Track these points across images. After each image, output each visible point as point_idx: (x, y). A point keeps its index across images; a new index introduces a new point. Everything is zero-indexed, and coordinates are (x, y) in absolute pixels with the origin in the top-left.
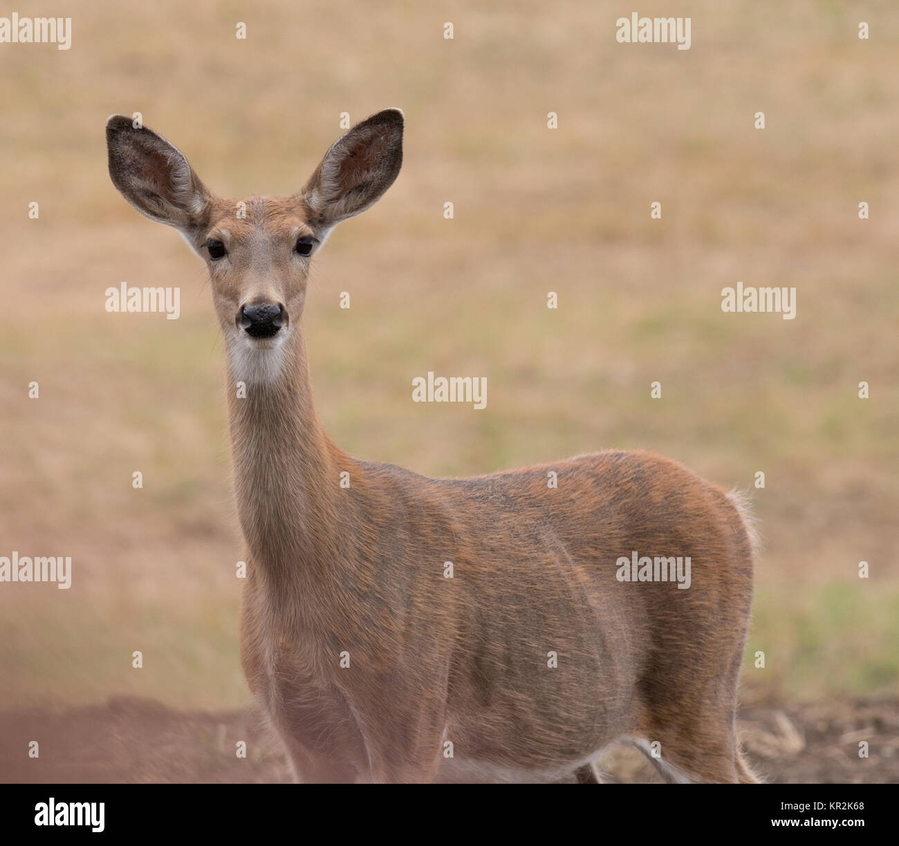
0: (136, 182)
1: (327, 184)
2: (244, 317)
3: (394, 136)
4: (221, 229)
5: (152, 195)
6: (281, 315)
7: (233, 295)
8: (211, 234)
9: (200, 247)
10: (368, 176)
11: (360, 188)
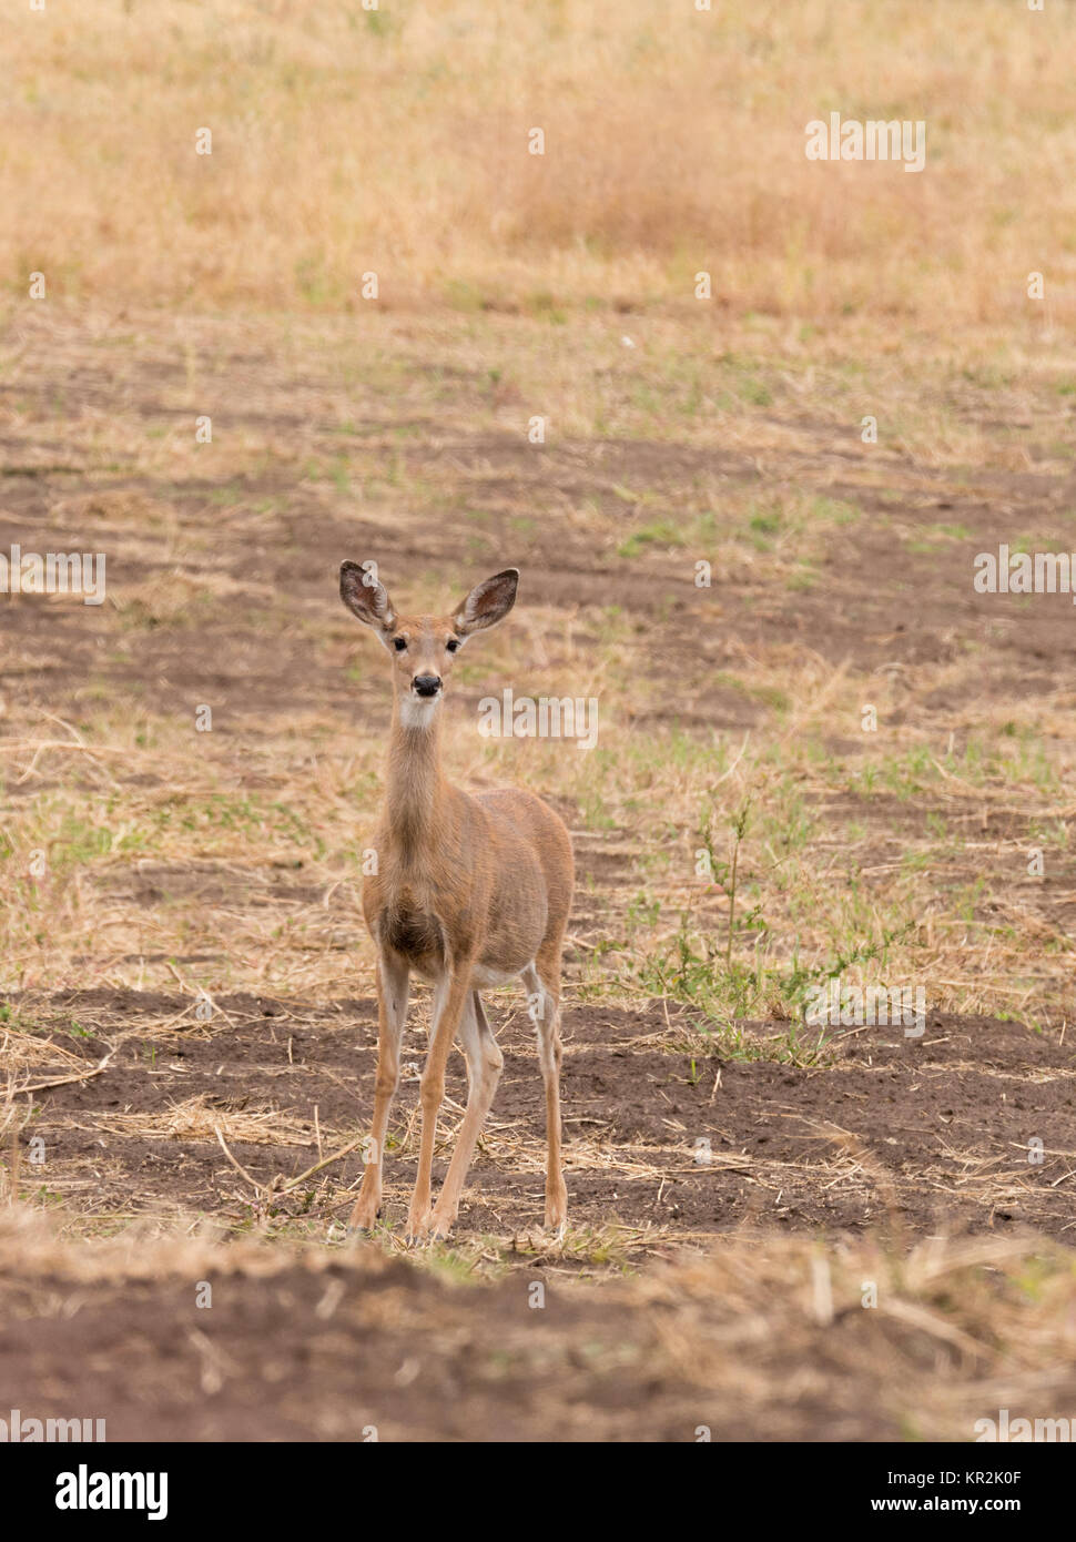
0: (355, 601)
1: (469, 611)
2: (416, 683)
3: (512, 585)
4: (403, 632)
5: (363, 609)
6: (438, 684)
7: (409, 671)
8: (397, 635)
9: (388, 642)
10: (494, 607)
11: (487, 615)
